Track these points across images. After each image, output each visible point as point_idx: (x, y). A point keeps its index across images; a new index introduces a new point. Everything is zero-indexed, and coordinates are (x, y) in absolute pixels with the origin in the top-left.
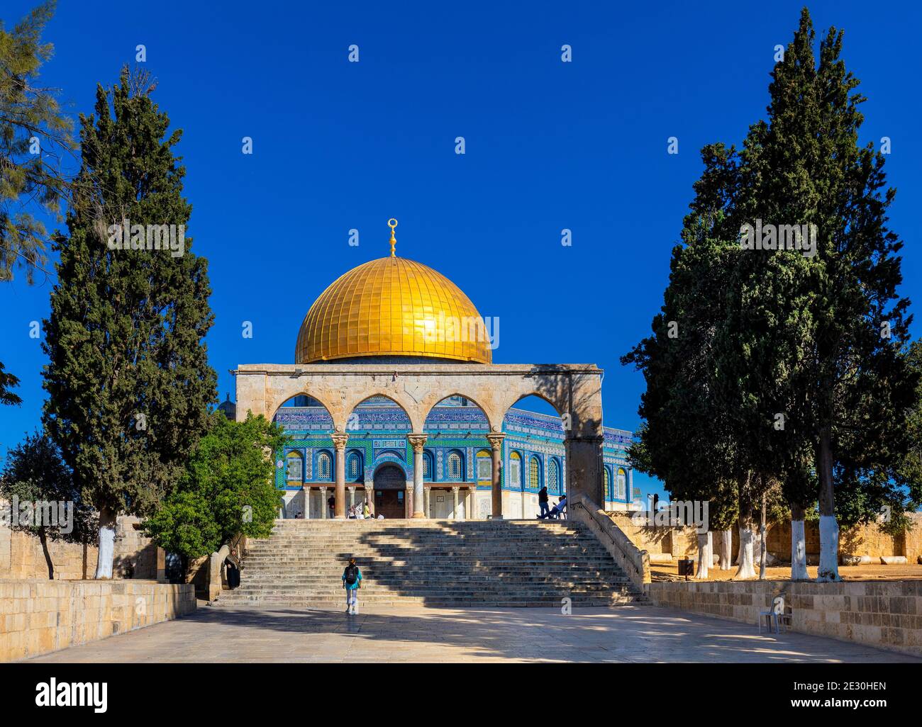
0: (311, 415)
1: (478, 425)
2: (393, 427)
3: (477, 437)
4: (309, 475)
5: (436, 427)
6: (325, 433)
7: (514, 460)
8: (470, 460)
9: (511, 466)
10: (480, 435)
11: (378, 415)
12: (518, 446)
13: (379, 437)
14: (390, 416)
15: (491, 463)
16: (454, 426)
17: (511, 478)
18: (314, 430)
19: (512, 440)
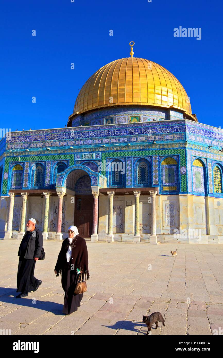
0: (30, 136)
1: (162, 137)
2: (91, 142)
3: (161, 147)
4: (26, 184)
5: (126, 141)
6: (39, 150)
7: (198, 167)
8: (156, 168)
9: (194, 172)
10: (164, 145)
11: (80, 133)
12: (200, 155)
13: (79, 151)
14: (89, 133)
15: (175, 170)
16: (140, 139)
17: (194, 184)
18: (32, 148)
19: (194, 149)
